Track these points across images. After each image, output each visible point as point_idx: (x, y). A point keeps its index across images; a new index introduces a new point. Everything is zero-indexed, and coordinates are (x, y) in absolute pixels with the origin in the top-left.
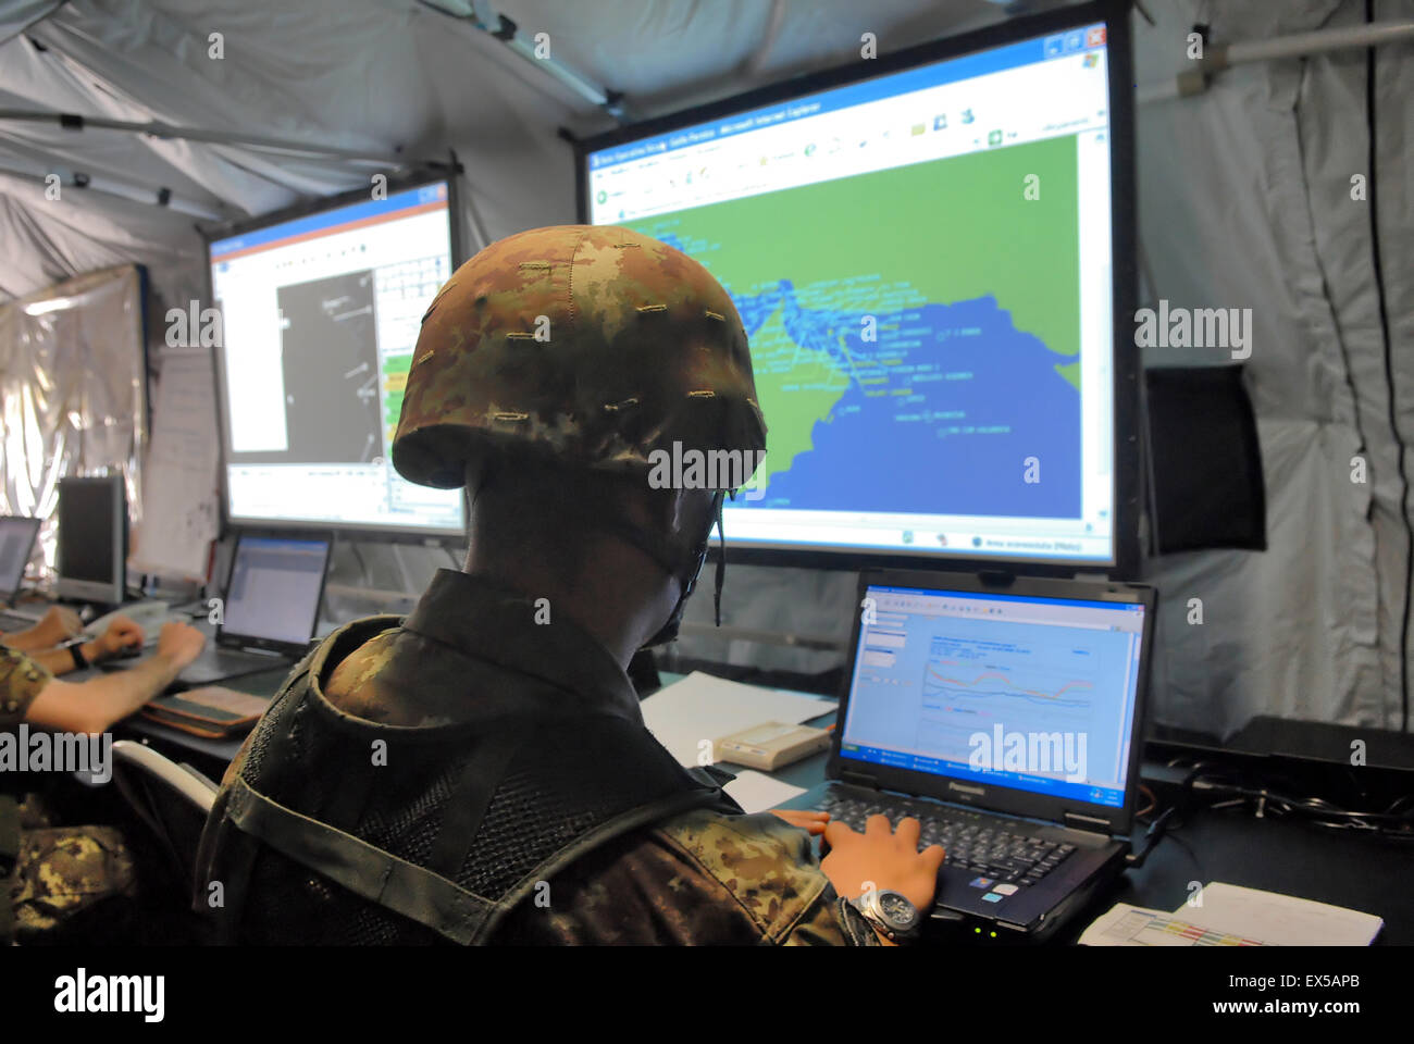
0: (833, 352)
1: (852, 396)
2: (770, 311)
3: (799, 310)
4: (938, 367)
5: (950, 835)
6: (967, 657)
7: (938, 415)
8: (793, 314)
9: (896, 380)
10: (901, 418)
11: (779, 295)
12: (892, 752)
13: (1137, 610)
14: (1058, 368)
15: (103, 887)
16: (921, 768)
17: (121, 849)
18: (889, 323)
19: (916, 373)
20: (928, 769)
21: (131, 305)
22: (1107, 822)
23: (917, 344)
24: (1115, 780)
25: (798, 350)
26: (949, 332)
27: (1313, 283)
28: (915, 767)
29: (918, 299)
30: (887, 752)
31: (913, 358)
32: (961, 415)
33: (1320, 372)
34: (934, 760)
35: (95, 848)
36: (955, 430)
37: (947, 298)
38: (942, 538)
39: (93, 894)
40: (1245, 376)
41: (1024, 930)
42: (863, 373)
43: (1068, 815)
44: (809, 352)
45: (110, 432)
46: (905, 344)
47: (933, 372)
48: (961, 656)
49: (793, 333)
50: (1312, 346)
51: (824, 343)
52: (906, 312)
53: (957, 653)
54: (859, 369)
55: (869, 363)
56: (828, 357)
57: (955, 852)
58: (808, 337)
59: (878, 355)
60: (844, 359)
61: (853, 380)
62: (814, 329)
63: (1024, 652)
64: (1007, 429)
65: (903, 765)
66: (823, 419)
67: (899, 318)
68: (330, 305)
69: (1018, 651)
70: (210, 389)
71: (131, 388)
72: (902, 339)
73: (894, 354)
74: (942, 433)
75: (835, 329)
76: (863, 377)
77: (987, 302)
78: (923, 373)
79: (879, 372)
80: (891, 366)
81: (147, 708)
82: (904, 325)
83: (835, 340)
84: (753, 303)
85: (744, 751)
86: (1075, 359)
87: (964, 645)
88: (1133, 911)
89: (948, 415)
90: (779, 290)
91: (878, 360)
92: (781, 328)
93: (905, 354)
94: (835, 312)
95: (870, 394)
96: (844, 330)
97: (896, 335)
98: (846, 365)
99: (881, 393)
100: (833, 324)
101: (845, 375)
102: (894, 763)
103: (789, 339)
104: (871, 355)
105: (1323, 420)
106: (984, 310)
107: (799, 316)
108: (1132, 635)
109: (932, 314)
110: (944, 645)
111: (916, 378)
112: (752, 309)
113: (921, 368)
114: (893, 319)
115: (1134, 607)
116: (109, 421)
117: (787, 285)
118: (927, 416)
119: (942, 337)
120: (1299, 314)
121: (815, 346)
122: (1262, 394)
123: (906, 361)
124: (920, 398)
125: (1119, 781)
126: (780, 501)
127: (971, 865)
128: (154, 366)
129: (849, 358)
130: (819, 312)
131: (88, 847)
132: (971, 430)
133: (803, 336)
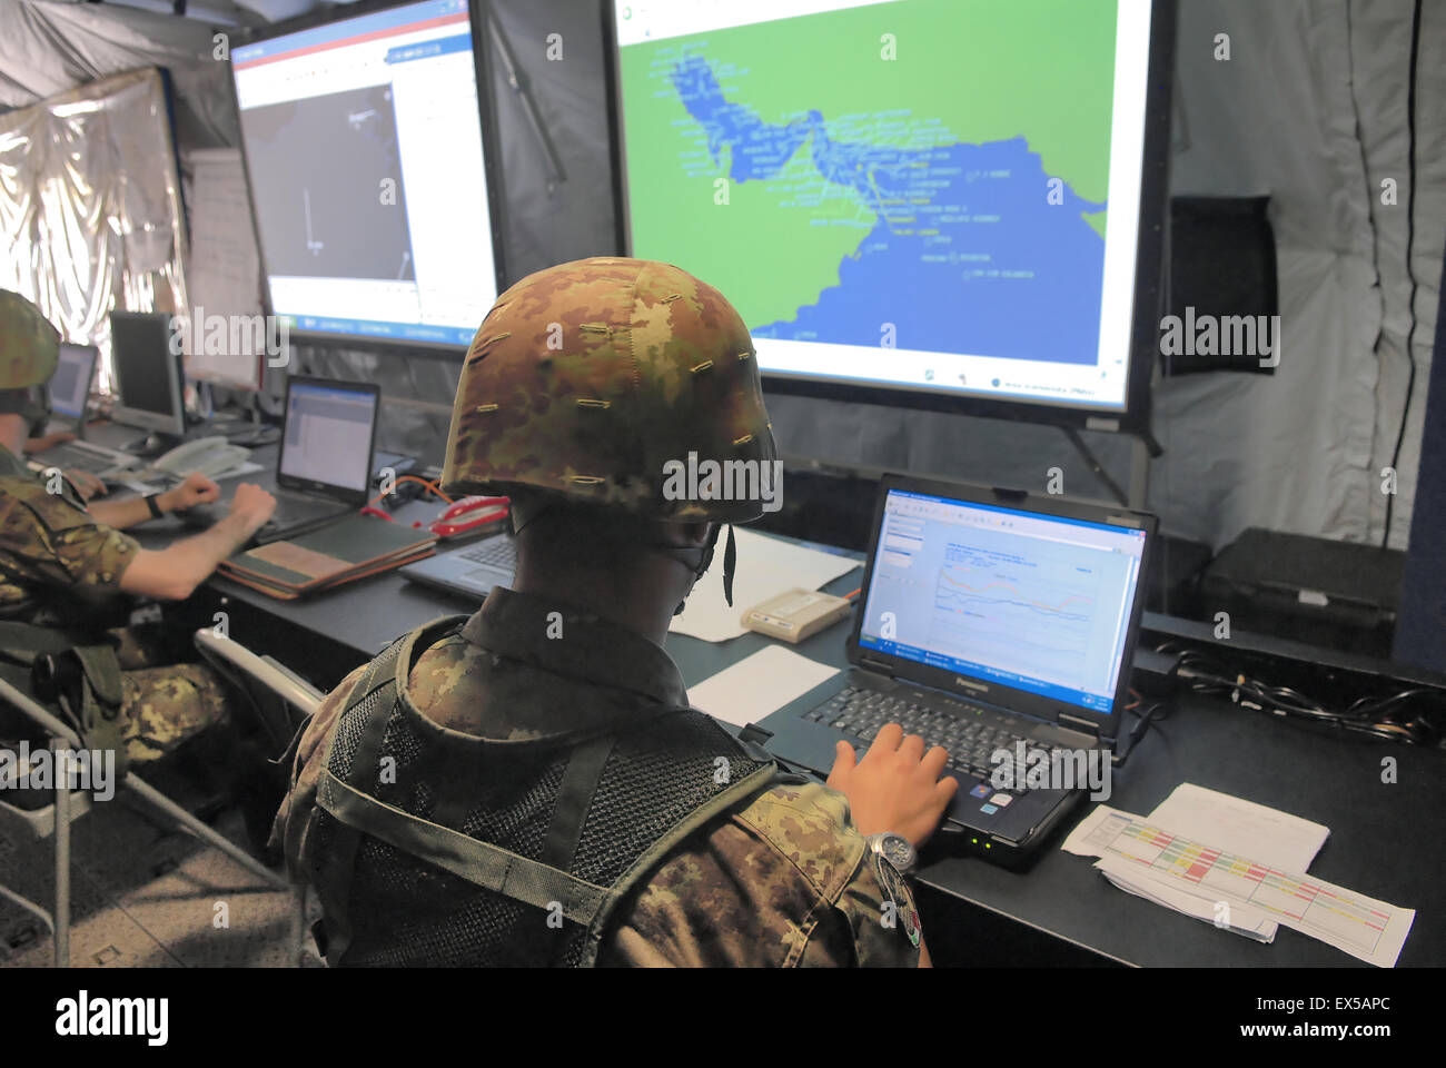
0: (862, 188)
1: (880, 232)
2: (800, 143)
3: (828, 142)
4: (965, 209)
5: (955, 733)
6: (979, 565)
7: (964, 257)
8: (823, 147)
9: (923, 220)
10: (927, 258)
11: (808, 126)
12: (906, 646)
13: (1138, 535)
14: (1085, 216)
15: (201, 722)
16: (931, 662)
17: (212, 685)
18: (919, 161)
19: (943, 213)
20: (939, 664)
21: (156, 110)
22: (1096, 725)
23: (946, 184)
24: (1107, 687)
25: (827, 186)
26: (978, 173)
27: (1348, 124)
28: (927, 661)
29: (948, 138)
30: (902, 645)
31: (941, 198)
32: (986, 258)
33: (1343, 209)
34: (944, 656)
35: (191, 689)
36: (979, 273)
37: (978, 138)
38: (962, 377)
39: (192, 728)
40: (1270, 209)
41: (1014, 845)
42: (891, 210)
43: (1062, 716)
44: (837, 187)
45: (150, 238)
46: (934, 184)
47: (961, 213)
48: (973, 563)
49: (822, 166)
50: (1339, 182)
51: (853, 178)
52: (936, 150)
53: (970, 560)
54: (887, 206)
55: (899, 201)
56: (856, 193)
57: (959, 754)
58: (837, 171)
59: (907, 194)
60: (872, 195)
61: (881, 217)
62: (843, 162)
63: (1030, 565)
64: (1031, 275)
65: (916, 658)
66: (851, 255)
67: (928, 156)
68: (357, 118)
69: (1025, 564)
70: (244, 198)
71: (166, 196)
72: (931, 178)
73: (922, 193)
74: (966, 276)
75: (865, 164)
76: (891, 215)
77: (1019, 144)
78: (951, 213)
79: (906, 211)
80: (918, 205)
81: (222, 566)
82: (934, 164)
83: (864, 176)
84: (782, 134)
85: (772, 624)
86: (1102, 207)
87: (976, 554)
88: (1112, 815)
89: (974, 258)
90: (809, 120)
91: (907, 199)
92: (810, 159)
93: (934, 193)
94: (865, 147)
95: (899, 232)
96: (874, 166)
97: (925, 174)
98: (874, 202)
99: (908, 232)
100: (862, 158)
101: (873, 212)
102: (908, 656)
103: (817, 172)
104: (899, 193)
105: (1342, 252)
106: (1015, 153)
107: (829, 149)
108: (1132, 559)
109: (962, 154)
110: (956, 551)
111: (944, 219)
112: (783, 139)
113: (949, 208)
114: (922, 157)
115: (1136, 532)
116: (148, 227)
117: (816, 116)
118: (952, 257)
119: (970, 178)
120: (1329, 152)
121: (845, 182)
122: (1284, 226)
123: (934, 202)
124: (948, 240)
125: (1109, 690)
126: (806, 334)
127: (973, 769)
128: (185, 167)
129: (878, 196)
130: (849, 146)
131: (184, 688)
132: (995, 273)
133: (832, 171)
